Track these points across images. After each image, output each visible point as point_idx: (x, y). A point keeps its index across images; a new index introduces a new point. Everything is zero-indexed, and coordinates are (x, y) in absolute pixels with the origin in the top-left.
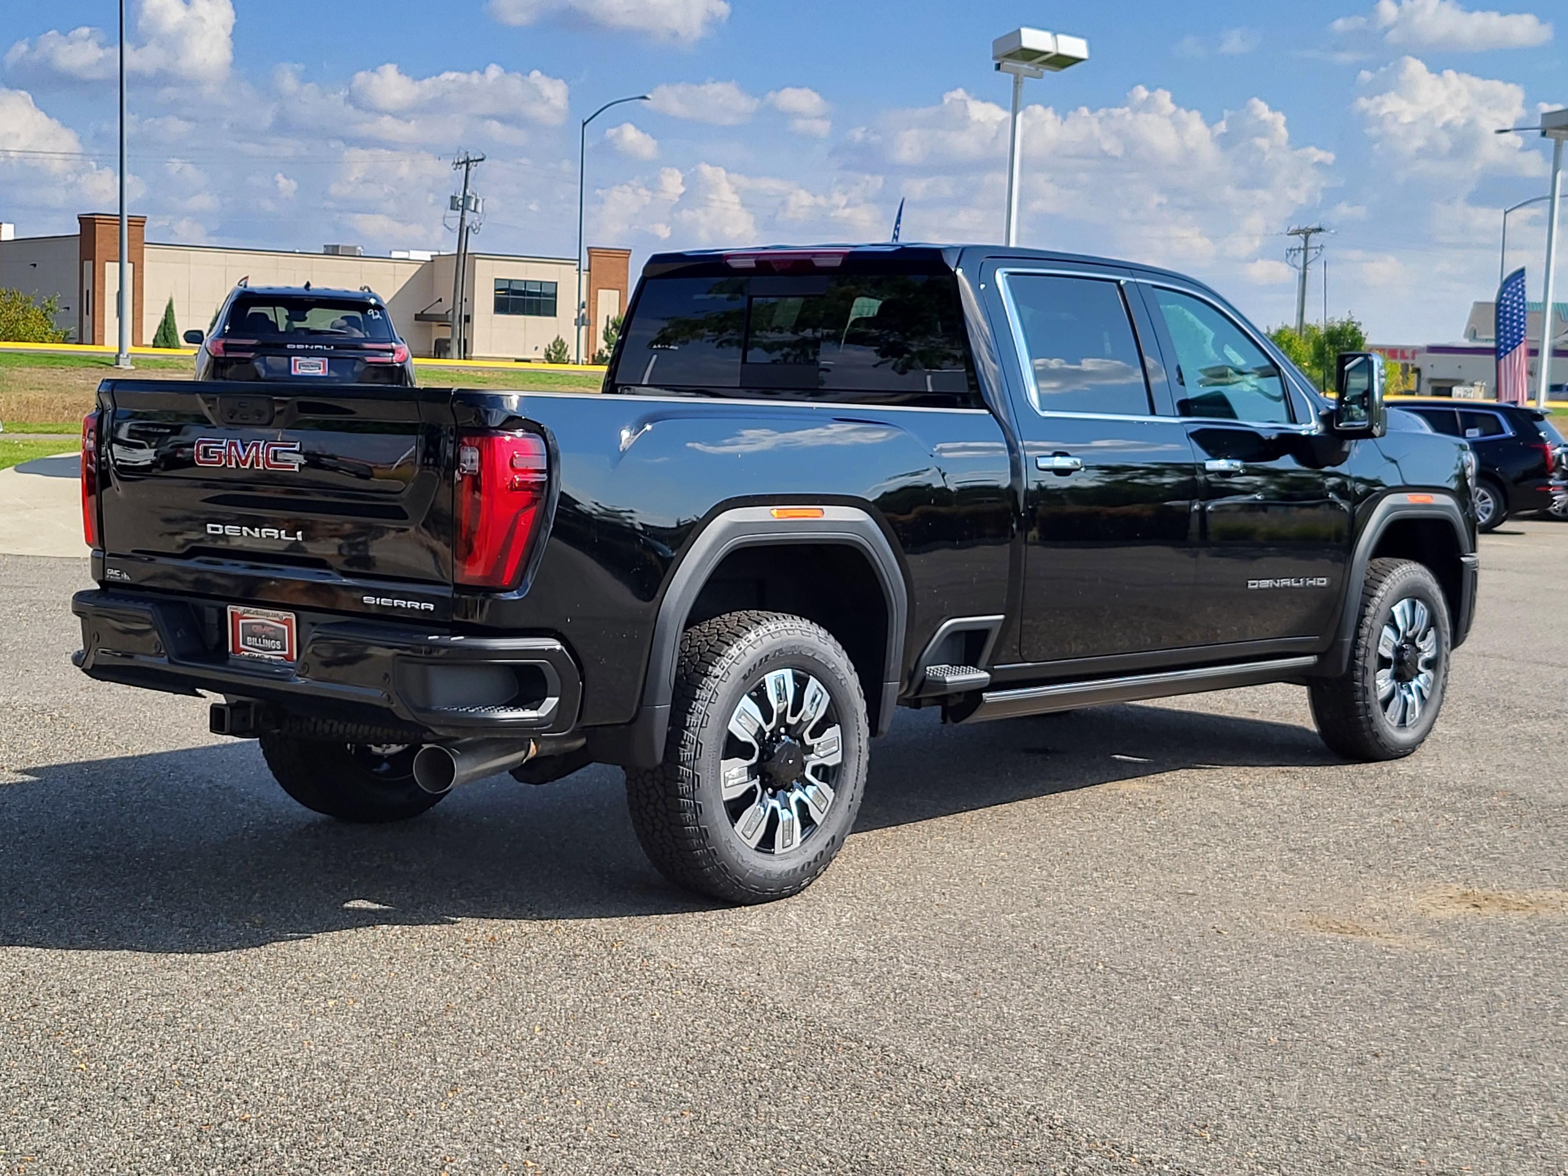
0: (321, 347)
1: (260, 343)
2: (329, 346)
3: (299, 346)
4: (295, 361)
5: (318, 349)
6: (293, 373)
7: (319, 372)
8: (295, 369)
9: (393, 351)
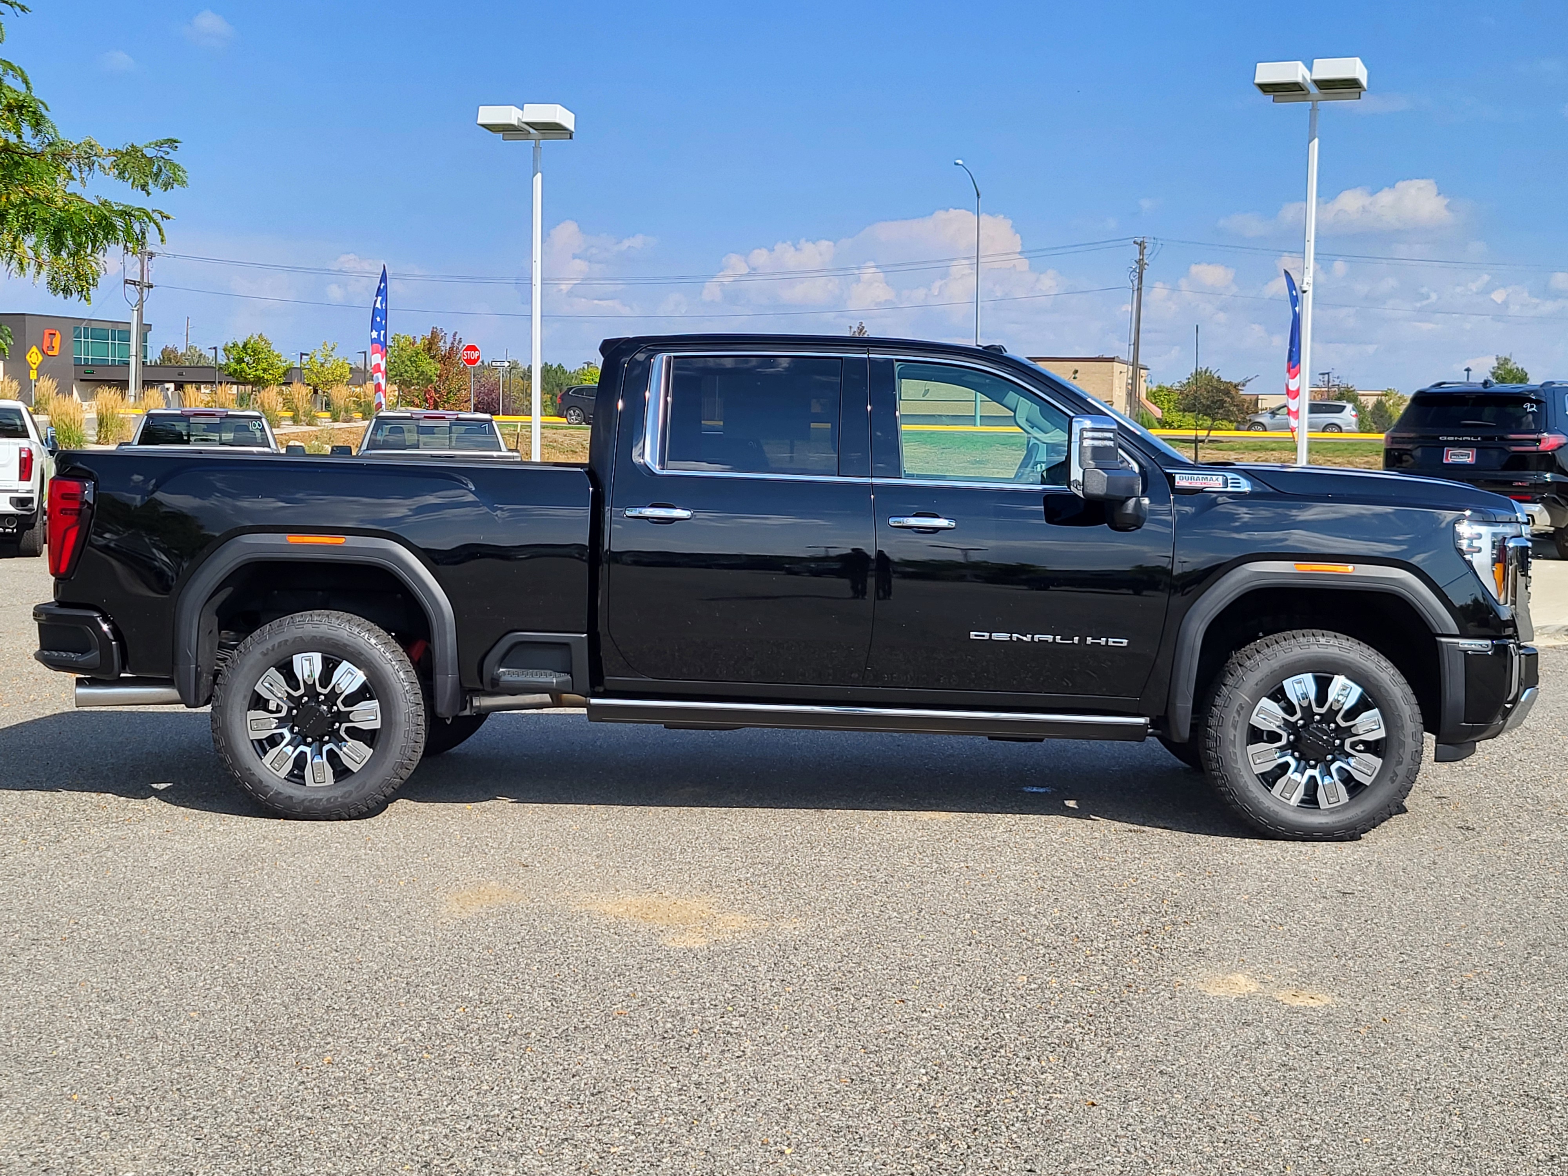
0: (1469, 439)
1: (1418, 435)
2: (1476, 437)
3: (1449, 438)
4: (1448, 451)
5: (1466, 440)
6: (1445, 461)
7: (1469, 460)
8: (1447, 458)
9: (1539, 440)
